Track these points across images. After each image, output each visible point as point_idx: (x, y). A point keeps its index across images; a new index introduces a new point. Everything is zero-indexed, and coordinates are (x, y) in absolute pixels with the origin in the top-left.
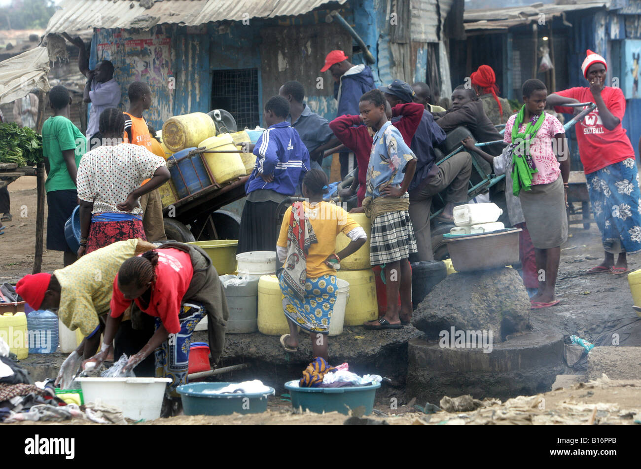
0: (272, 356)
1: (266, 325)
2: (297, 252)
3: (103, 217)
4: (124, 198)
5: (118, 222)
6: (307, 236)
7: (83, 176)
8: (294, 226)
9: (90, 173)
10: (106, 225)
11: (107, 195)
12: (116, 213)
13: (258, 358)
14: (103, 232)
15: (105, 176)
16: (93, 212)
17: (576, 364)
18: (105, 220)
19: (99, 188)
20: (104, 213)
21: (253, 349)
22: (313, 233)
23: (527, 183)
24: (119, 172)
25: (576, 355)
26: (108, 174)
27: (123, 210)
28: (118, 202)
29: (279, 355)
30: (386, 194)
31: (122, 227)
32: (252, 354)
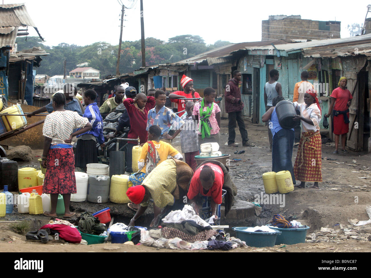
0: (128, 214)
1: (117, 199)
2: (153, 164)
3: (58, 146)
4: (68, 137)
5: (66, 149)
6: (157, 157)
7: (50, 125)
8: (151, 152)
9: (53, 124)
10: (60, 150)
11: (61, 135)
12: (64, 144)
13: (120, 215)
14: (59, 153)
15: (61, 126)
16: (52, 143)
17: (260, 215)
18: (60, 148)
19: (58, 132)
20: (58, 144)
21: (117, 211)
22: (159, 155)
23: (209, 134)
24: (68, 124)
25: (260, 211)
26: (62, 125)
27: (68, 143)
28: (65, 139)
29: (130, 213)
30: (167, 138)
31: (68, 151)
32: (117, 213)
